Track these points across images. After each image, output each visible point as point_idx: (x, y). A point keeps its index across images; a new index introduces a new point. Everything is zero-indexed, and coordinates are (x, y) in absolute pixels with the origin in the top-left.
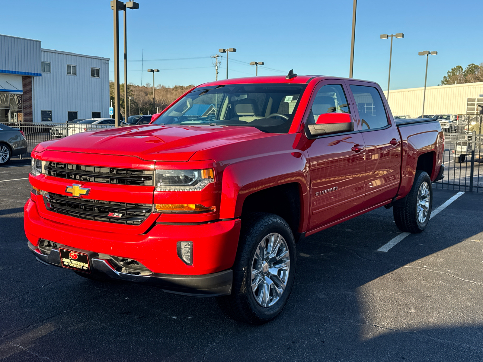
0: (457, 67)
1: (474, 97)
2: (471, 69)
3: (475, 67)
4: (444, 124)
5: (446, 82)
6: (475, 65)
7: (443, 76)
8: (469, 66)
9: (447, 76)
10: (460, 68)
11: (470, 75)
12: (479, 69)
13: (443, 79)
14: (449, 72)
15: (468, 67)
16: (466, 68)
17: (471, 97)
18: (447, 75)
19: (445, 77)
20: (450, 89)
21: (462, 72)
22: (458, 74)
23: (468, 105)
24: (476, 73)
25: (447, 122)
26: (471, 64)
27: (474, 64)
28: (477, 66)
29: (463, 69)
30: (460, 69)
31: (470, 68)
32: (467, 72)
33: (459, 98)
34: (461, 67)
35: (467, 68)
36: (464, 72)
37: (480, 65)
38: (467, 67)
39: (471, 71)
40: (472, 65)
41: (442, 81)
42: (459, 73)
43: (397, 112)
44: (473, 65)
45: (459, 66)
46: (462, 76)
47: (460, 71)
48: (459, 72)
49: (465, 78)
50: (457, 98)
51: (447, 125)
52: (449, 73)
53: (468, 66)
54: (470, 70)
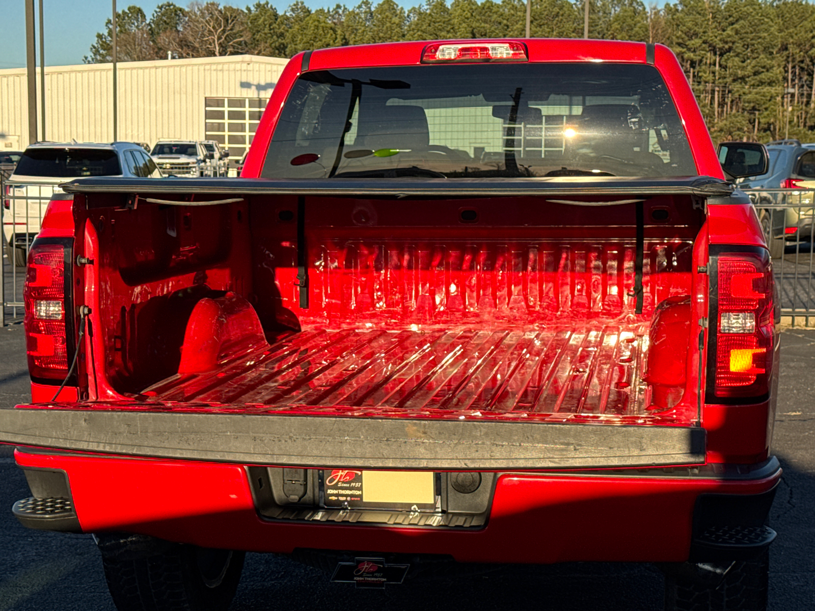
0: (129, 9)
1: (220, 95)
2: (167, 18)
3: (176, 11)
4: (187, 168)
5: (104, 50)
6: (175, 6)
7: (96, 34)
8: (161, 8)
9: (106, 34)
10: (138, 12)
11: (168, 34)
12: (187, 19)
13: (95, 41)
14: (109, 22)
15: (158, 10)
16: (153, 15)
17: (214, 95)
18: (105, 32)
19: (100, 36)
20: (159, 70)
21: (144, 24)
22: (134, 29)
23: (208, 115)
24: (180, 28)
25: (193, 163)
26: (165, 2)
27: (172, 5)
28: (181, 10)
29: (145, 16)
30: (140, 15)
31: (163, 15)
32: (158, 25)
33: (184, 96)
34: (140, 11)
35: (155, 15)
36: (149, 24)
37: (188, 7)
38: (156, 12)
39: (168, 21)
40: (169, 5)
41: (93, 46)
42: (137, 27)
43: (19, 134)
44: (172, 7)
45: (134, 7)
46: (145, 36)
47: (138, 21)
48: (136, 24)
49: (153, 41)
50: (177, 96)
51: (194, 170)
52: (111, 27)
53: (158, 7)
54: (165, 18)
